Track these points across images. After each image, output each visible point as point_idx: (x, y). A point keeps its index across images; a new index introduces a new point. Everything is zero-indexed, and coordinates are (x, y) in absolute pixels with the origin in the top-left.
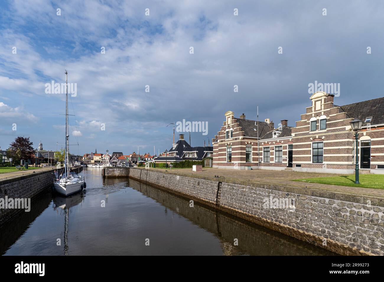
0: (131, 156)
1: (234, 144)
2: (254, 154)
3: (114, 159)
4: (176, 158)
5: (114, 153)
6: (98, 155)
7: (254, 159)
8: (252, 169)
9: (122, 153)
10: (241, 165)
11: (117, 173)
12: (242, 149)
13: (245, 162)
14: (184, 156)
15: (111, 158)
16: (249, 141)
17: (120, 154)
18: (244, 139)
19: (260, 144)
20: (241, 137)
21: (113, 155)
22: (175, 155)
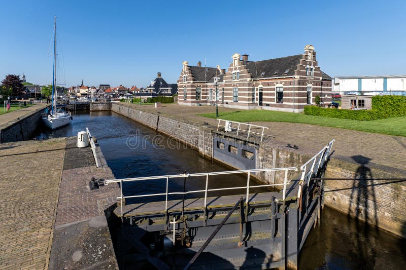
0: (118, 89)
1: (188, 86)
2: (203, 94)
3: (101, 92)
4: (153, 94)
5: (101, 85)
6: (84, 88)
7: (203, 98)
8: (200, 105)
9: (109, 85)
10: (192, 102)
11: (100, 107)
12: (192, 90)
13: (195, 100)
14: (161, 92)
15: (97, 91)
16: (199, 84)
17: (108, 86)
18: (194, 83)
19: (207, 86)
20: (192, 82)
21: (100, 88)
22: (152, 91)
